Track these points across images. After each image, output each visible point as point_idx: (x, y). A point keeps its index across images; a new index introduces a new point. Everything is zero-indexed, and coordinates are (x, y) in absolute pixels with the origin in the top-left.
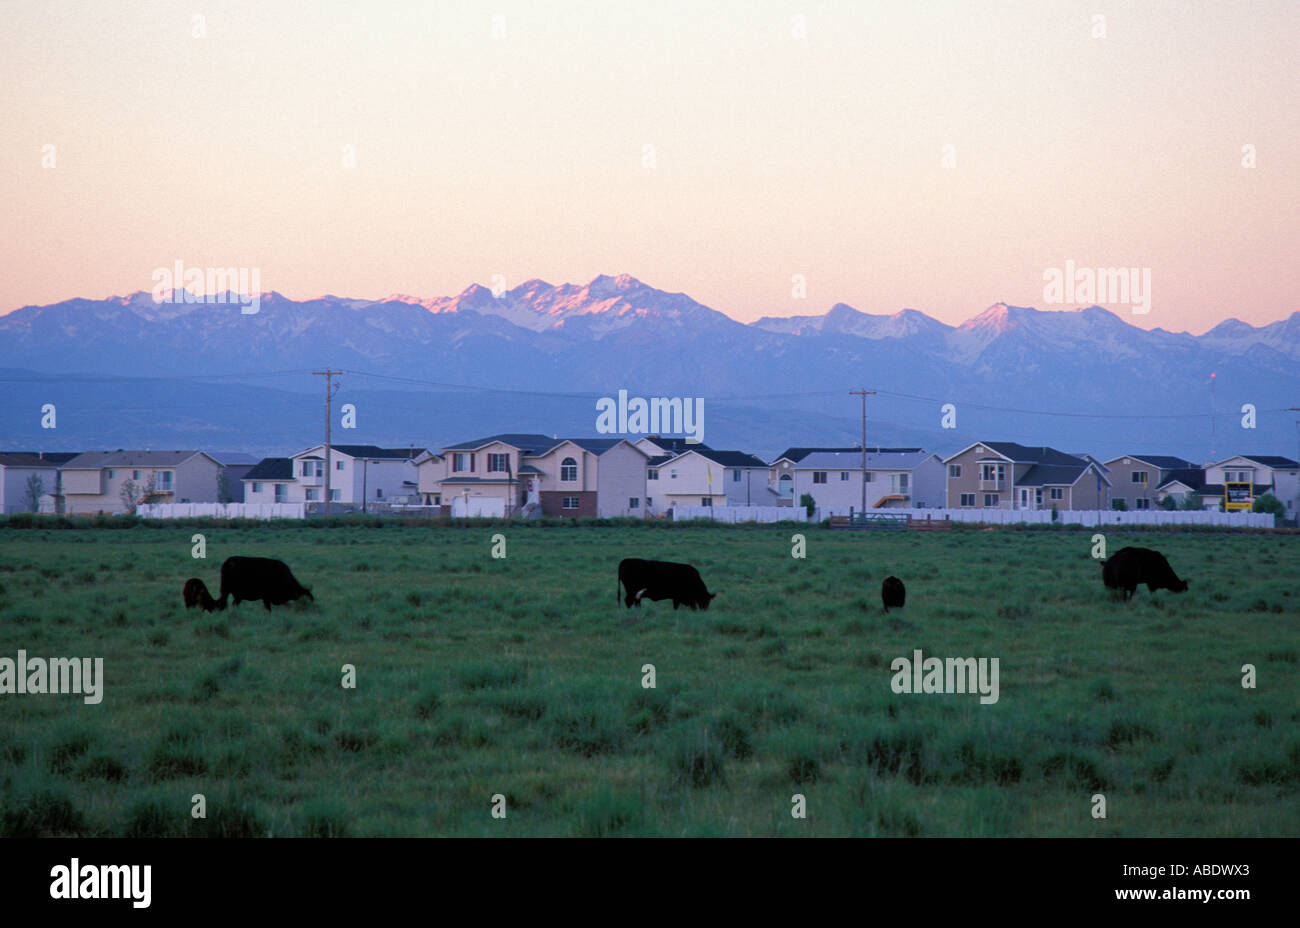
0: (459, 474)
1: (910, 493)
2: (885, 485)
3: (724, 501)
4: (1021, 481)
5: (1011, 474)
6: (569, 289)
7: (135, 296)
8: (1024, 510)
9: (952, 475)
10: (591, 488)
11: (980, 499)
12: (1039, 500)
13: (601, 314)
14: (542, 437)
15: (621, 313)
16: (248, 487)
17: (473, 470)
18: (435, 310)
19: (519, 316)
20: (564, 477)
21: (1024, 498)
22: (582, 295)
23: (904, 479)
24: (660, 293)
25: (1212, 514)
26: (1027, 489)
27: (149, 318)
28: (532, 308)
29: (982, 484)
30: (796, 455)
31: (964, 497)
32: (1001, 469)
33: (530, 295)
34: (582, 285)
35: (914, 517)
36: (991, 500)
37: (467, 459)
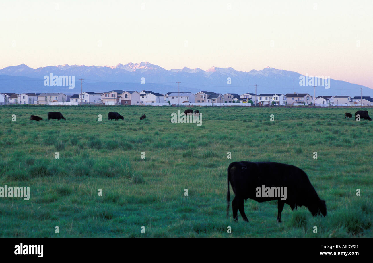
0: (106, 97)
1: (189, 100)
2: (184, 99)
3: (156, 102)
4: (208, 98)
5: (206, 97)
6: (136, 64)
7: (59, 66)
8: (208, 103)
9: (196, 97)
10: (130, 100)
11: (201, 101)
12: (211, 101)
13: (142, 69)
14: (121, 91)
15: (146, 68)
16: (71, 99)
17: (109, 96)
18: (112, 68)
19: (127, 69)
20: (125, 98)
21: (209, 101)
22: (139, 65)
23: (188, 98)
24: (153, 65)
25: (241, 104)
26: (209, 99)
27: (61, 69)
28: (130, 68)
29: (201, 99)
30: (169, 94)
31: (198, 101)
32: (204, 96)
33: (129, 65)
34: (139, 63)
35: (187, 105)
36: (203, 101)
37: (108, 95)
